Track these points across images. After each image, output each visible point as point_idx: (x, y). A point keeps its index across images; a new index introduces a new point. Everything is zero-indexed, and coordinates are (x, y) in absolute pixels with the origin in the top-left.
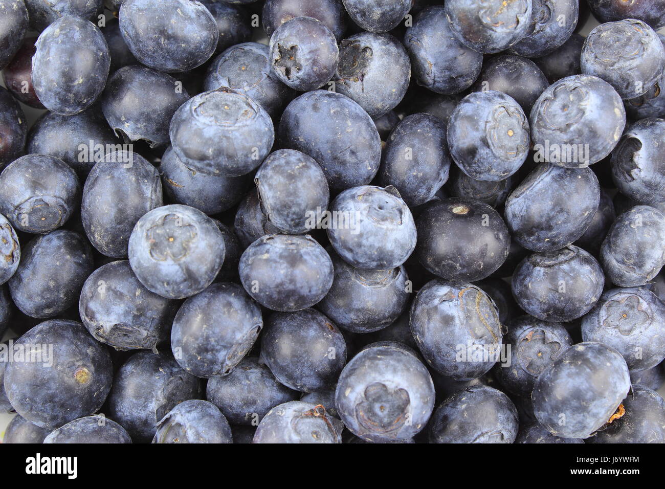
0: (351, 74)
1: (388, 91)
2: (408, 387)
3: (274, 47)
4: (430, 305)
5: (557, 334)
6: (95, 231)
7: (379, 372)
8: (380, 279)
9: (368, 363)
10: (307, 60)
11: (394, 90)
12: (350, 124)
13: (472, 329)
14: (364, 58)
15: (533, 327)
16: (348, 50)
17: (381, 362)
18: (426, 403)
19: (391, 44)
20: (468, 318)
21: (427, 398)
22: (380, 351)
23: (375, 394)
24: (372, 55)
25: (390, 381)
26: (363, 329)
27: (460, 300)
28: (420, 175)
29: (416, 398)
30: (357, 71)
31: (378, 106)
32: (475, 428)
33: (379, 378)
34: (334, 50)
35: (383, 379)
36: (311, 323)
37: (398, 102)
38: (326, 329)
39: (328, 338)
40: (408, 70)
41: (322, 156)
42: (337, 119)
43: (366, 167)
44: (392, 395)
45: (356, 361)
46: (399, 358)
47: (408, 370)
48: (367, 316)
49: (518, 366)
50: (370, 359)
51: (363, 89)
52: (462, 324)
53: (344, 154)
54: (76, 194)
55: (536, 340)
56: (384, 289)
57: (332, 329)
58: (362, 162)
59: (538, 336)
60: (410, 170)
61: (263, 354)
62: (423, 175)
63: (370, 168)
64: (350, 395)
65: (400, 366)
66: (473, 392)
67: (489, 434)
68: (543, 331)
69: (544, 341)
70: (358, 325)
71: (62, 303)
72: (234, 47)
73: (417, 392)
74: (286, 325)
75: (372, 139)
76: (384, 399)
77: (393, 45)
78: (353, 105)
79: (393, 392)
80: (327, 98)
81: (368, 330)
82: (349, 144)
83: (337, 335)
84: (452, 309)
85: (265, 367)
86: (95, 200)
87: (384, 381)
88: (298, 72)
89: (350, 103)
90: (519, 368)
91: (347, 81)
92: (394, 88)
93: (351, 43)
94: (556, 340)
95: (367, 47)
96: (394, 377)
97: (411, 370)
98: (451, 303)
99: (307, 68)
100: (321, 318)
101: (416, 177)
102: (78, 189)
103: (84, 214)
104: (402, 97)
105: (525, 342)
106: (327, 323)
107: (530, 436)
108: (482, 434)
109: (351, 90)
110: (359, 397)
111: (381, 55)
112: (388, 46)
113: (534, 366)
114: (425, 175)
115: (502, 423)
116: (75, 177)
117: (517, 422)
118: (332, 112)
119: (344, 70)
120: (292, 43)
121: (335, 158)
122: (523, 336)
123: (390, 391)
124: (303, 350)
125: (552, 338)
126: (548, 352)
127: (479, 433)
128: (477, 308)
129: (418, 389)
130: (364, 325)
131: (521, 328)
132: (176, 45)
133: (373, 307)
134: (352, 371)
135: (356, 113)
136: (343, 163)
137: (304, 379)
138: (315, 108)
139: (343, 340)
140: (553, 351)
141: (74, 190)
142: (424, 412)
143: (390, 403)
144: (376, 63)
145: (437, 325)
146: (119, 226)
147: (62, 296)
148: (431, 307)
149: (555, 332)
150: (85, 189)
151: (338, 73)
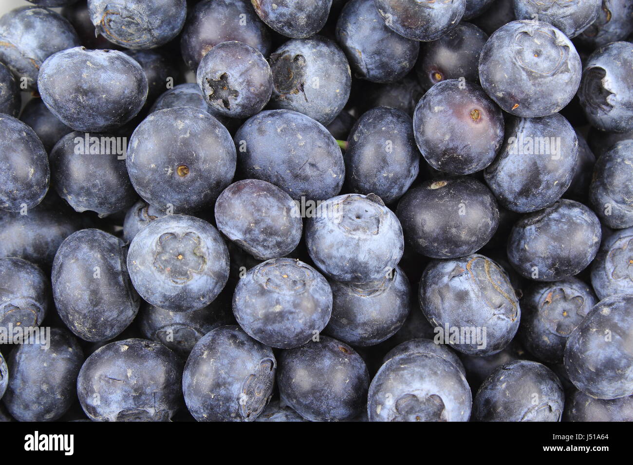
0: (290, 87)
1: (332, 93)
2: (439, 392)
3: (203, 83)
4: (440, 285)
5: (577, 288)
6: (73, 320)
7: (406, 383)
8: (377, 285)
9: (392, 375)
10: (241, 84)
11: (338, 91)
12: (300, 137)
13: (488, 300)
14: (297, 68)
15: (550, 288)
16: (279, 63)
17: (406, 371)
18: (462, 403)
19: (321, 44)
20: (483, 289)
21: (462, 396)
22: (402, 359)
23: (407, 406)
24: (305, 61)
25: (418, 390)
26: (375, 340)
27: (470, 273)
28: (391, 175)
29: (450, 400)
30: (295, 82)
31: (327, 111)
32: (521, 406)
33: (407, 390)
34: (264, 64)
35: (411, 390)
36: (323, 353)
37: (345, 101)
38: (341, 354)
39: (345, 363)
40: (346, 66)
41: (282, 178)
42: (286, 136)
43: (331, 175)
44: (424, 404)
45: (381, 375)
46: (424, 363)
47: (435, 373)
48: (375, 327)
49: (547, 332)
50: (393, 371)
51: (306, 99)
52: (478, 297)
53: (304, 170)
54: (44, 288)
55: (557, 300)
56: (385, 294)
57: (346, 351)
58: (324, 172)
59: (558, 296)
60: (380, 171)
61: (283, 397)
62: (394, 175)
63: (335, 176)
64: (382, 412)
65: (426, 372)
66: (510, 369)
67: (536, 408)
68: (561, 290)
69: (565, 298)
70: (368, 338)
71: (61, 403)
72: (163, 95)
73: (449, 395)
74: (298, 362)
75: (328, 145)
76: (417, 409)
77: (323, 44)
78: (299, 117)
79: (424, 400)
80: (271, 118)
81: (379, 341)
82: (306, 158)
83: (353, 356)
84: (463, 283)
85: (288, 408)
86: (65, 288)
87: (413, 391)
88: (236, 100)
89: (295, 116)
90: (549, 334)
91: (288, 96)
92: (338, 88)
93: (280, 55)
94: (577, 294)
95: (298, 55)
96: (422, 384)
97: (439, 372)
98: (461, 278)
99: (244, 92)
100: (332, 343)
101: (387, 178)
102: (45, 283)
103: (58, 306)
104: (348, 95)
105: (546, 306)
106: (340, 347)
107: (577, 403)
108: (529, 411)
109: (294, 104)
110: (391, 412)
111: (315, 59)
112: (318, 48)
113: (563, 327)
114: (396, 174)
115: (547, 395)
116: (39, 271)
117: (561, 390)
118: (279, 130)
119: (281, 85)
120: (220, 72)
121: (296, 176)
122: (542, 300)
123: (421, 400)
124: (323, 382)
125: (573, 293)
126: (573, 309)
127: (526, 410)
128: (488, 277)
129: (449, 391)
130: (374, 337)
131: (538, 293)
132: (96, 99)
133: (379, 316)
134: (379, 387)
135: (304, 125)
136: (306, 179)
137: (332, 411)
138: (261, 131)
139: (360, 360)
140: (578, 307)
141: (42, 285)
142: (462, 413)
143: (424, 412)
144: (311, 69)
145: (453, 304)
146: (96, 308)
147: (59, 397)
148: (441, 286)
149: (574, 287)
150: (53, 279)
151: (276, 90)
